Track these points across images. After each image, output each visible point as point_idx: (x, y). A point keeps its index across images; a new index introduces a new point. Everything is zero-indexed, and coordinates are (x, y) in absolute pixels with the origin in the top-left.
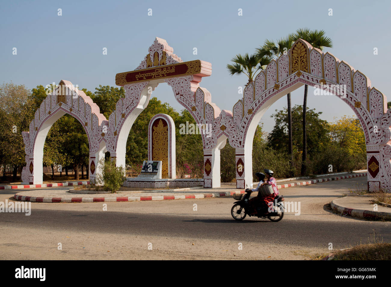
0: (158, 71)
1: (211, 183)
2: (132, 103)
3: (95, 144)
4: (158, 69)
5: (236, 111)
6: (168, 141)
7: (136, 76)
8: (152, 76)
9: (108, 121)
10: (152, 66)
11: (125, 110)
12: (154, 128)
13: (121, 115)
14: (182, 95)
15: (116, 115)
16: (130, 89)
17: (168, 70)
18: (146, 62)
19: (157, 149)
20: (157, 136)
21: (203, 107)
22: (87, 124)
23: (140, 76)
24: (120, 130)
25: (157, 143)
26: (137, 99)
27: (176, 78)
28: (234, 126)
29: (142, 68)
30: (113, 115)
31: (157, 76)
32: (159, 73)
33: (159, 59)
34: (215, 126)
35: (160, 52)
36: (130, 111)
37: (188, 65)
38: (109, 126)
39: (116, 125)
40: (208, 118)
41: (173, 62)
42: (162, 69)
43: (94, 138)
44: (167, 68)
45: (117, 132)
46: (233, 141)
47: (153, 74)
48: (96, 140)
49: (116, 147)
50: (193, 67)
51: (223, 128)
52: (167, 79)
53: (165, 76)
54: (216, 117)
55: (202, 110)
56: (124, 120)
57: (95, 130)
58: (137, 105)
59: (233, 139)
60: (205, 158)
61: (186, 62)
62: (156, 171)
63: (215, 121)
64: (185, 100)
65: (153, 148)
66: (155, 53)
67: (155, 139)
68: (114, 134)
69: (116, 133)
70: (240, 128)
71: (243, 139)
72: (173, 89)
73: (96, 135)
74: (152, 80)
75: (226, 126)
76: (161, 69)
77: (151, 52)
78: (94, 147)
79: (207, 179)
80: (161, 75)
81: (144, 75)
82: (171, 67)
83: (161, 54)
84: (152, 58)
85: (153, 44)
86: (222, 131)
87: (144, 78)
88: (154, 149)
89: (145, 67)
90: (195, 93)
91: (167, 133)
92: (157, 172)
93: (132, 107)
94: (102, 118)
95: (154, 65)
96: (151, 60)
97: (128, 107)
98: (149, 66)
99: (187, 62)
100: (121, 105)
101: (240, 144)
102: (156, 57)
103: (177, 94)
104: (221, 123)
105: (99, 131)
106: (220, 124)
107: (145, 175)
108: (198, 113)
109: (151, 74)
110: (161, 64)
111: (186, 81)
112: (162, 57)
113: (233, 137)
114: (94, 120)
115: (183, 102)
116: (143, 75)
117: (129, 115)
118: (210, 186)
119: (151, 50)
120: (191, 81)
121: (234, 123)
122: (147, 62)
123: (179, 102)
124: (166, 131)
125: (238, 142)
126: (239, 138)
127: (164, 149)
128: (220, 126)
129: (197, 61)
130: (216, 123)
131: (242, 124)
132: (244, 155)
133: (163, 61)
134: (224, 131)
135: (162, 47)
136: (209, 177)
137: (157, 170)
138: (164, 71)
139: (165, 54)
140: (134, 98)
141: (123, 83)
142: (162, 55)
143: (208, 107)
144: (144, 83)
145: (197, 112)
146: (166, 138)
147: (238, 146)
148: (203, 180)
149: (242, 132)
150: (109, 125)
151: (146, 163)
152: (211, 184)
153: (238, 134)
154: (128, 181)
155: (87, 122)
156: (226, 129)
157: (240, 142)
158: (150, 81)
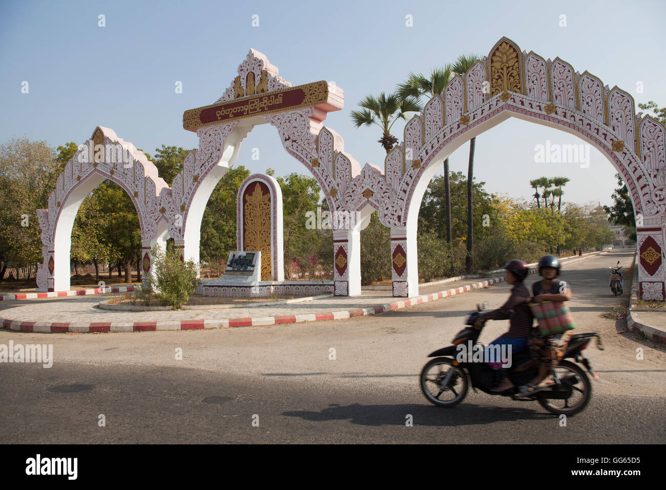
0: (254, 102)
1: (348, 287)
2: (211, 157)
3: (150, 226)
4: (254, 99)
5: (391, 165)
6: (270, 219)
7: (217, 112)
8: (244, 111)
9: (171, 188)
10: (243, 96)
11: (198, 170)
12: (247, 197)
13: (193, 178)
14: (295, 141)
15: (183, 179)
16: (208, 134)
17: (271, 101)
18: (233, 90)
19: (252, 232)
20: (252, 211)
21: (331, 160)
22: (137, 194)
23: (223, 112)
24: (190, 203)
25: (253, 222)
26: (219, 150)
27: (284, 113)
28: (387, 191)
29: (227, 99)
30: (178, 179)
31: (251, 110)
32: (256, 105)
33: (255, 84)
34: (353, 191)
35: (257, 72)
36: (206, 170)
37: (306, 91)
38: (173, 197)
39: (183, 194)
40: (340, 178)
41: (280, 87)
42: (261, 99)
43: (148, 216)
44: (269, 97)
45: (186, 206)
46: (385, 215)
47: (245, 108)
48: (152, 220)
49: (184, 230)
50: (314, 94)
51: (368, 193)
52: (269, 116)
53: (266, 109)
54: (354, 176)
55: (330, 164)
56: (197, 186)
57: (149, 204)
58: (218, 161)
59: (386, 212)
60: (336, 246)
61: (301, 86)
62: (252, 269)
63: (353, 183)
64: (300, 148)
65: (245, 230)
66: (248, 74)
67: (249, 216)
68: (180, 209)
69: (184, 207)
70: (398, 194)
71: (403, 212)
72: (279, 132)
73: (152, 212)
74: (244, 118)
75: (372, 190)
76: (258, 99)
77: (242, 72)
78: (149, 231)
79: (340, 282)
80: (258, 110)
81: (231, 111)
82: (276, 96)
83: (258, 75)
84: (243, 82)
85: (246, 59)
86: (366, 199)
87: (231, 116)
88: (247, 233)
89: (232, 98)
90: (318, 137)
91: (269, 205)
92: (253, 271)
93: (211, 164)
94: (161, 184)
95: (246, 94)
96: (242, 85)
97: (203, 164)
98: (238, 97)
99: (304, 85)
100: (192, 161)
101: (399, 221)
102: (250, 79)
103: (286, 140)
104: (363, 185)
105: (156, 204)
106: (363, 187)
107: (232, 276)
108: (323, 170)
109: (241, 109)
110: (259, 91)
111: (302, 116)
112: (261, 80)
113: (385, 208)
114: (148, 187)
115: (296, 152)
116: (229, 110)
117: (206, 178)
118: (345, 293)
119: (242, 70)
120: (310, 117)
121: (387, 185)
122: (236, 89)
123: (290, 152)
124: (267, 202)
125: (396, 218)
126: (396, 211)
127: (264, 231)
128: (362, 191)
129: (320, 82)
130: (355, 185)
131: (401, 185)
132: (405, 239)
133: (263, 86)
134: (370, 199)
135: (260, 63)
136: (343, 278)
137: (253, 266)
138: (263, 103)
139: (265, 74)
140: (214, 149)
141: (195, 125)
142: (260, 76)
143: (340, 158)
144: (231, 124)
145: (321, 168)
146: (266, 214)
147: (395, 224)
148: (332, 283)
149: (403, 200)
150: (173, 195)
151: (234, 255)
152: (348, 290)
153: (395, 203)
154: (205, 286)
155: (137, 191)
156: (372, 196)
157: (399, 217)
158: (240, 120)
